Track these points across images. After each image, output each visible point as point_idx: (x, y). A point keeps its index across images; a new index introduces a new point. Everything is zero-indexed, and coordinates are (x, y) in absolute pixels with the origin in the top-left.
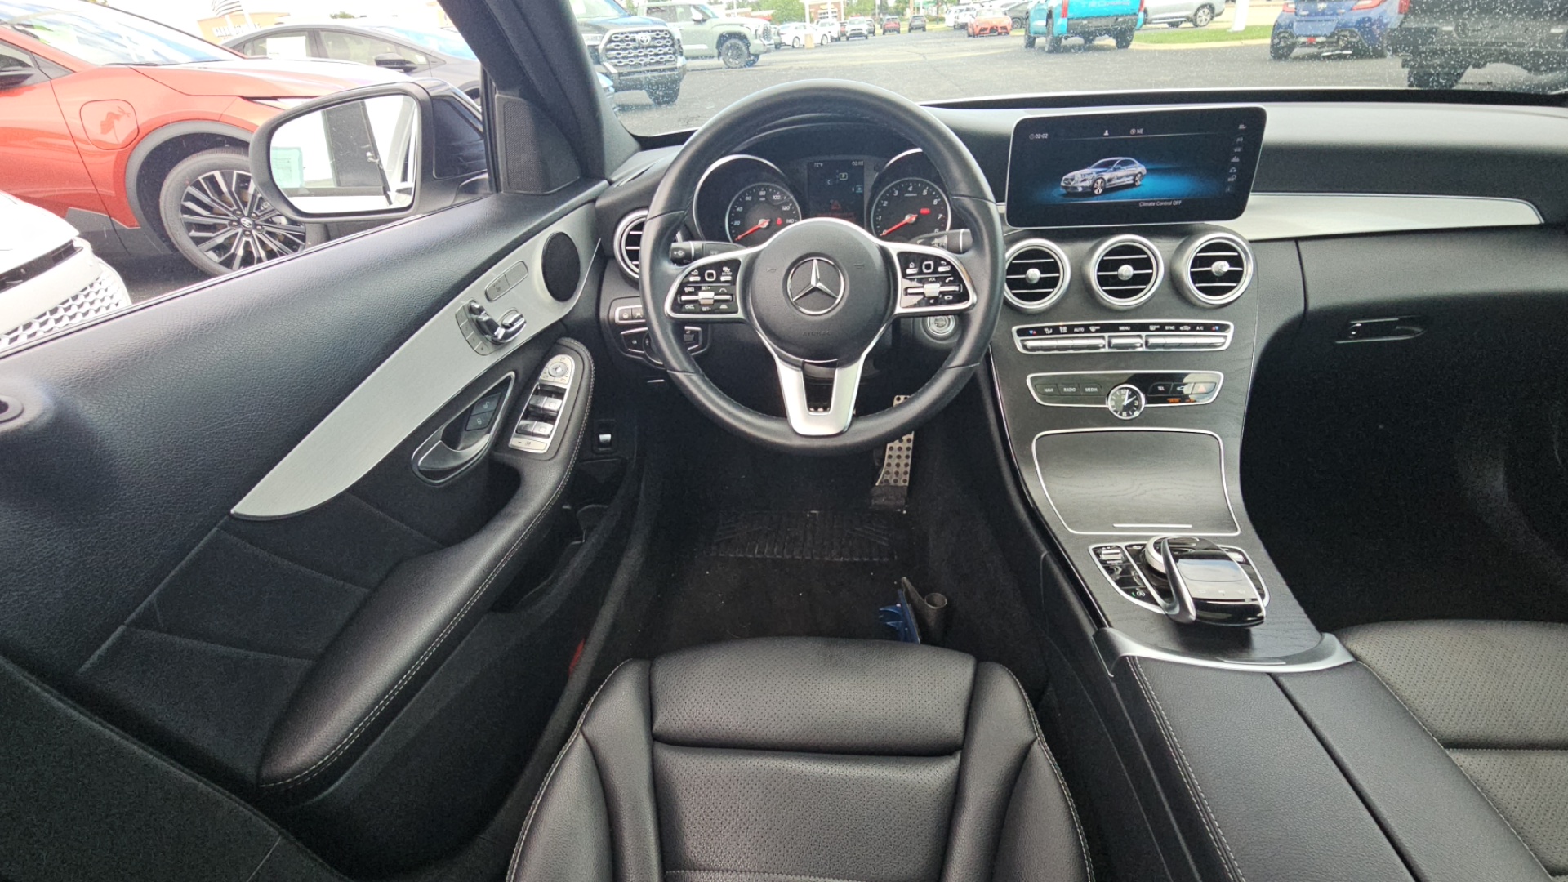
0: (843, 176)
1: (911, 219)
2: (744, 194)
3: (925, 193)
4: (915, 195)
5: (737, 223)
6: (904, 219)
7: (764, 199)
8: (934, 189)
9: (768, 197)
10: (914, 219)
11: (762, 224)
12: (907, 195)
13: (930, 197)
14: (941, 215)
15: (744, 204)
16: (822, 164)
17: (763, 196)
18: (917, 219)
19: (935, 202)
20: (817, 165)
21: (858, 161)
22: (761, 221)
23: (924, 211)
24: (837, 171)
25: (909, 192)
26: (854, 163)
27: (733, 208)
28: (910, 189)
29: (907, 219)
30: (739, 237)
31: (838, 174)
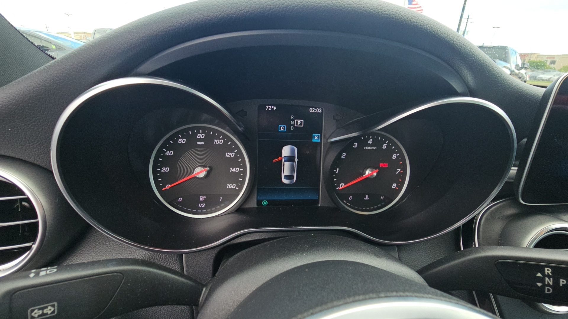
0: (299, 123)
1: (371, 175)
2: (176, 135)
3: (385, 146)
4: (375, 148)
5: (165, 169)
6: (365, 174)
7: (203, 143)
8: (394, 144)
9: (209, 139)
10: (375, 174)
11: (198, 173)
12: (367, 148)
13: (389, 152)
14: (399, 170)
15: (175, 147)
16: (275, 108)
17: (200, 140)
18: (378, 173)
19: (394, 157)
20: (269, 108)
21: (316, 108)
22: (198, 170)
23: (385, 165)
24: (292, 117)
25: (369, 145)
26: (312, 110)
27: (160, 151)
28: (370, 142)
29: (368, 172)
30: (168, 186)
31: (293, 120)
